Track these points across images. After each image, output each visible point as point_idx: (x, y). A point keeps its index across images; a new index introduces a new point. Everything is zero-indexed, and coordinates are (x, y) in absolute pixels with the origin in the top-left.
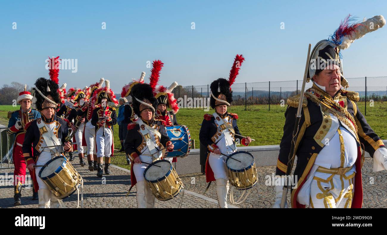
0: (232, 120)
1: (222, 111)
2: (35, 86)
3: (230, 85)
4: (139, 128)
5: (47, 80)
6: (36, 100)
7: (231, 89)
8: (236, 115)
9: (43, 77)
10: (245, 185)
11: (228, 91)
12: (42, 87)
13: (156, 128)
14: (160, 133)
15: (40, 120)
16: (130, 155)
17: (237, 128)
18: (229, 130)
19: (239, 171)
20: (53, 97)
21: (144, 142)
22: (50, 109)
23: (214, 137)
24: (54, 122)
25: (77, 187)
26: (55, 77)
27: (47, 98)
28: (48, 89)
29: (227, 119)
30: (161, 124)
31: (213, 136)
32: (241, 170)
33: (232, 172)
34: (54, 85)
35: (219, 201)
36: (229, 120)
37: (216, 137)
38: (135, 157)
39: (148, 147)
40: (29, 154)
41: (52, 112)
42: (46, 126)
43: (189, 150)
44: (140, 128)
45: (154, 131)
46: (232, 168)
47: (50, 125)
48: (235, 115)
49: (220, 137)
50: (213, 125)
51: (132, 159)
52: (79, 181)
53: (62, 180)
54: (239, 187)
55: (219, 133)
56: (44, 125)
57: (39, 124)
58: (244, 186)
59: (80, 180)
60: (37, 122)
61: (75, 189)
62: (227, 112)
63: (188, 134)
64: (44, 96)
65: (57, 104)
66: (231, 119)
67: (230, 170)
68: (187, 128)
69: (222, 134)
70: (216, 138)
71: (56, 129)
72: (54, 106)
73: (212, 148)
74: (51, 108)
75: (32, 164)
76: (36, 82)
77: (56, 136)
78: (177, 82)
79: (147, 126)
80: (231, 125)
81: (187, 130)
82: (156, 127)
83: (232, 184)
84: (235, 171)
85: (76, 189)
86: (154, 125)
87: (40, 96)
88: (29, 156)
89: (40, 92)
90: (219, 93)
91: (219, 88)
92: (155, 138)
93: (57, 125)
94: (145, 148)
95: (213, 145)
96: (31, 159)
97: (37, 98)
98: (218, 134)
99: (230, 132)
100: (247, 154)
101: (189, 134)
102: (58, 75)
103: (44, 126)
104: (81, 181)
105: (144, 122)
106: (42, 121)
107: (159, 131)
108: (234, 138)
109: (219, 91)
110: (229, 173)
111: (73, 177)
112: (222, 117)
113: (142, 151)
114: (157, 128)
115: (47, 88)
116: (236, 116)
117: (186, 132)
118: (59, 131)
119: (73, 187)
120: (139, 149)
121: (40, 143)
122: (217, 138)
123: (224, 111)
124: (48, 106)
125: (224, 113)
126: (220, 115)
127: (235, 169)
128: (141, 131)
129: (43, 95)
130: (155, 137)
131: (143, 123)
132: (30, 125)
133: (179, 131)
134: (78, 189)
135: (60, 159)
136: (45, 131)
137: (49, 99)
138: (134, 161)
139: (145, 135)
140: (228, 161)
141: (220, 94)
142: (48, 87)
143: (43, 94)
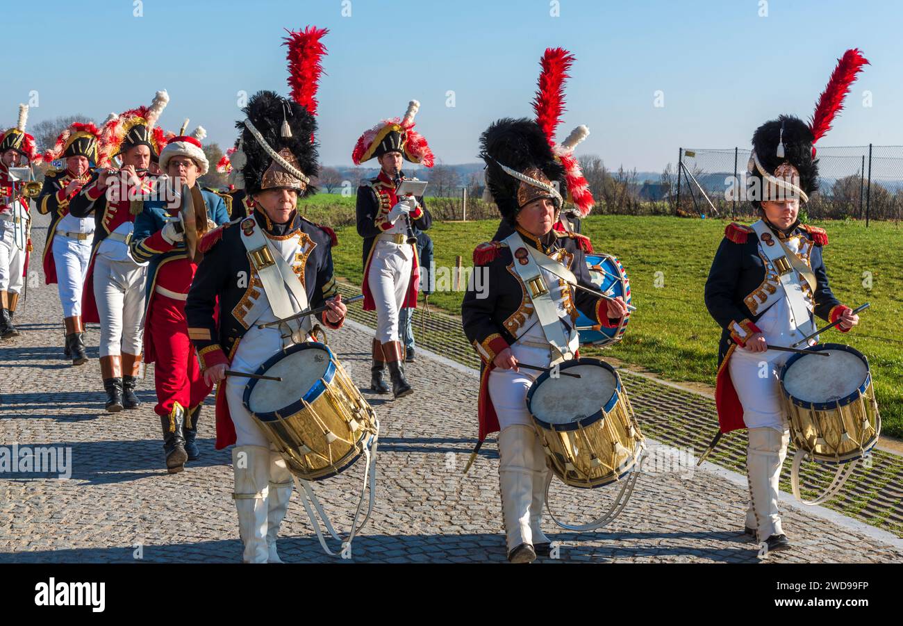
0: (810, 248)
1: (783, 217)
2: (243, 117)
3: (814, 140)
4: (510, 261)
5: (285, 101)
6: (245, 162)
7: (814, 151)
8: (821, 232)
9: (271, 90)
10: (836, 450)
11: (806, 156)
12: (266, 119)
13: (562, 259)
14: (576, 275)
15: (251, 223)
16: (481, 343)
17: (823, 271)
18: (801, 278)
19: (819, 406)
20: (296, 155)
21: (527, 305)
22: (286, 192)
23: (755, 296)
24: (297, 236)
25: (365, 443)
26: (307, 92)
27: (279, 157)
28: (285, 130)
29: (795, 242)
30: (578, 247)
31: (749, 292)
32: (824, 404)
33: (799, 408)
34: (304, 118)
35: (753, 495)
36: (800, 248)
37: (761, 298)
38: (496, 348)
39: (539, 320)
40: (207, 331)
41: (290, 202)
42: (271, 246)
43: (622, 328)
44: (512, 260)
45: (557, 269)
46: (797, 396)
47: (284, 241)
48: (819, 233)
49: (771, 299)
50: (752, 258)
51: (488, 357)
52: (371, 426)
53: (322, 425)
54: (819, 454)
55: (771, 286)
56: (264, 243)
57: (249, 237)
58: (833, 452)
59: (372, 421)
60: (242, 231)
61: (358, 451)
62: (797, 223)
63: (623, 282)
64: (271, 150)
65: (308, 181)
66: (807, 245)
67: (791, 401)
68: (619, 265)
69: (777, 289)
70: (758, 301)
71: (300, 257)
72: (297, 184)
73: (743, 334)
74: (290, 190)
75: (219, 365)
76: (250, 104)
77: (301, 279)
78: (587, 126)
79: (534, 254)
80: (807, 263)
81: (620, 270)
82: (563, 256)
83: (798, 442)
84: (806, 405)
85: (362, 452)
86: (555, 251)
87: (260, 148)
88: (209, 337)
89: (259, 136)
90: (781, 161)
91: (781, 144)
92: (561, 291)
93: (303, 246)
94: (528, 324)
95: (748, 324)
96: (216, 347)
97: (248, 156)
98: (768, 290)
99: (803, 283)
100: (848, 353)
101: (626, 281)
102: (315, 87)
103: (265, 246)
104: (375, 423)
105: (525, 239)
106: (257, 228)
107: (573, 270)
108: (812, 303)
109: (781, 152)
110: (789, 411)
111: (355, 412)
112: (782, 234)
113: (519, 332)
114: (567, 259)
115: (282, 124)
116: (821, 234)
117: (618, 276)
118: (309, 264)
119: (353, 446)
120: (510, 324)
121: (250, 298)
122: (764, 299)
123: (790, 216)
124: (279, 183)
125: (788, 224)
126: (775, 229)
127: (807, 400)
128: (517, 268)
129: (268, 147)
130: (561, 288)
131: (521, 244)
132: (219, 240)
133: (599, 271)
134: (367, 452)
135: (309, 351)
136: (269, 262)
137: (284, 161)
138: (495, 363)
139: (531, 281)
140: (788, 372)
141: (781, 164)
142: (286, 123)
143: (269, 144)
